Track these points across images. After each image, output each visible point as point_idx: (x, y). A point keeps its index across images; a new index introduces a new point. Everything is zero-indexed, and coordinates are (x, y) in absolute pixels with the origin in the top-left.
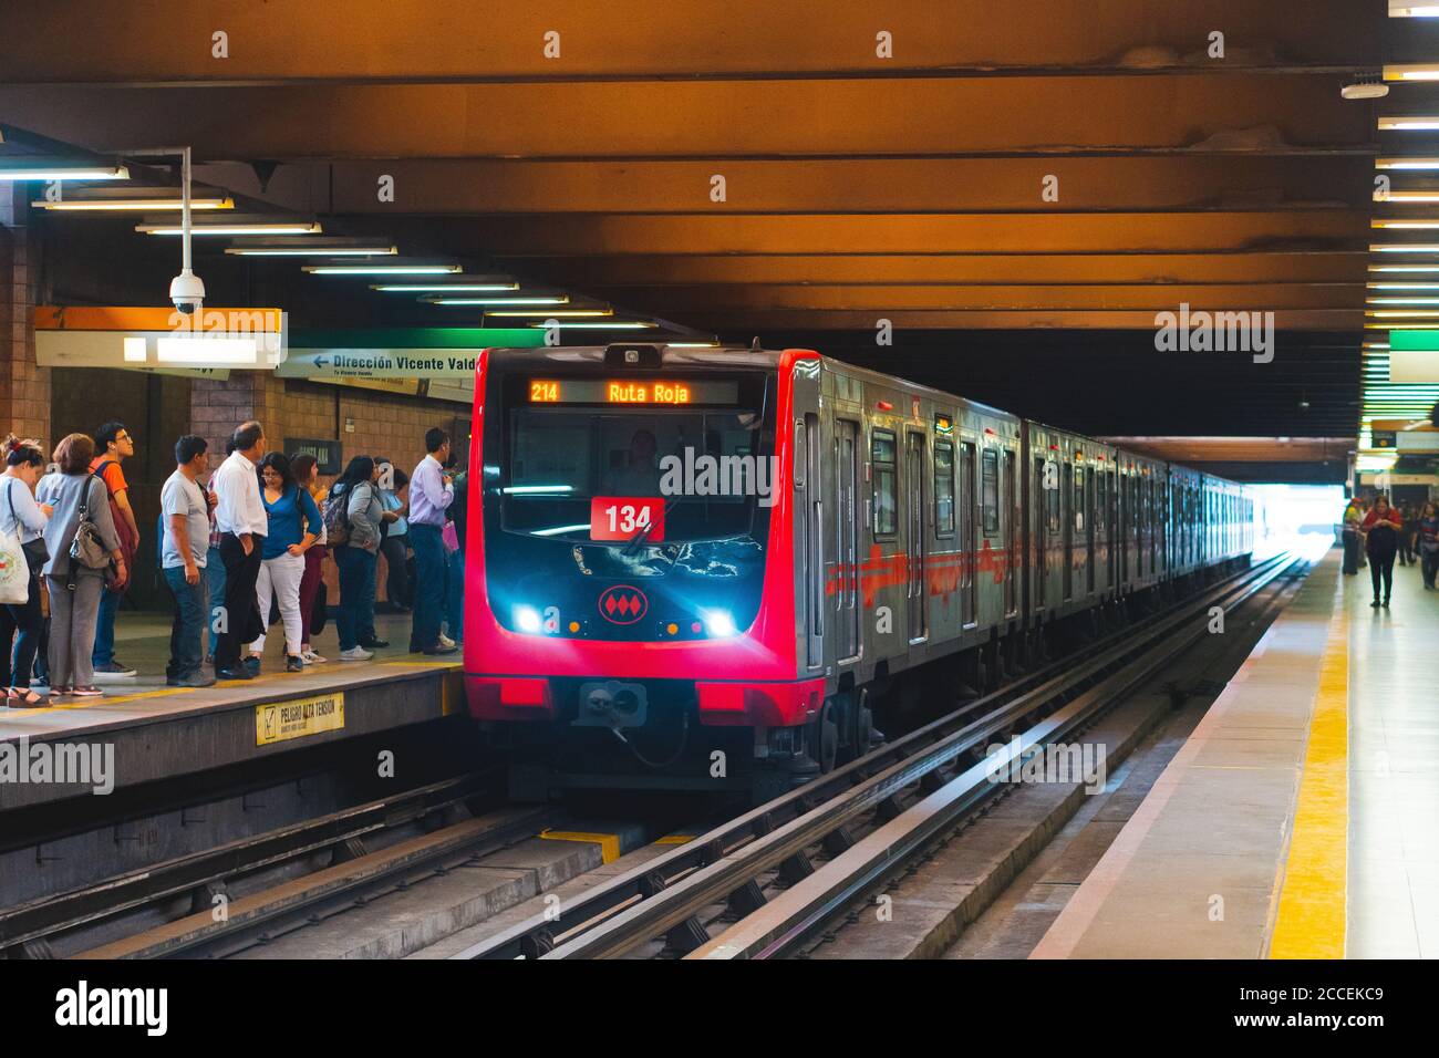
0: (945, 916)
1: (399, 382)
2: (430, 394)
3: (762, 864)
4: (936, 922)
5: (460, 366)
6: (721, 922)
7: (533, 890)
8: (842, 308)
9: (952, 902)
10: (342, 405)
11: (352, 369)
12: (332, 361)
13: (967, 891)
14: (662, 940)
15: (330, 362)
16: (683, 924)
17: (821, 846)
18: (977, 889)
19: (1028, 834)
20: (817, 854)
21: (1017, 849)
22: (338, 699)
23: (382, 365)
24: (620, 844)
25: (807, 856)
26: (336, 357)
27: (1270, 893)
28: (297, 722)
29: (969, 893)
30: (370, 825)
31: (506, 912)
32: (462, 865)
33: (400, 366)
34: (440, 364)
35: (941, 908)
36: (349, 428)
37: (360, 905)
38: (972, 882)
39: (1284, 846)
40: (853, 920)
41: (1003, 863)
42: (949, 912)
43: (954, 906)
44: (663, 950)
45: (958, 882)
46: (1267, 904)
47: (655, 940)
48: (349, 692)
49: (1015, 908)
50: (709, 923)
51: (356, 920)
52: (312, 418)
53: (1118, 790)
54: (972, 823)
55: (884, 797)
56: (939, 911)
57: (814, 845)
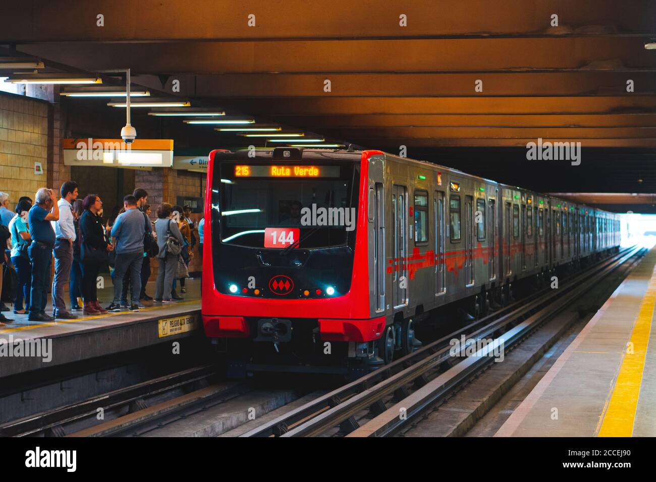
0: (467, 416)
3: (385, 392)
4: (463, 419)
6: (367, 418)
9: (472, 409)
10: (203, 181)
12: (197, 162)
13: (479, 404)
14: (339, 427)
16: (348, 420)
17: (414, 383)
18: (483, 403)
19: (509, 377)
20: (411, 387)
21: (504, 384)
22: (196, 317)
25: (407, 388)
26: (199, 160)
28: (178, 327)
29: (480, 405)
31: (271, 413)
35: (466, 412)
38: (481, 400)
39: (611, 392)
40: (425, 418)
41: (496, 391)
42: (469, 414)
43: (472, 411)
44: (338, 432)
45: (475, 400)
47: (335, 427)
49: (500, 412)
50: (360, 419)
51: (202, 417)
52: (190, 187)
53: (551, 357)
54: (483, 372)
55: (444, 360)
56: (466, 414)
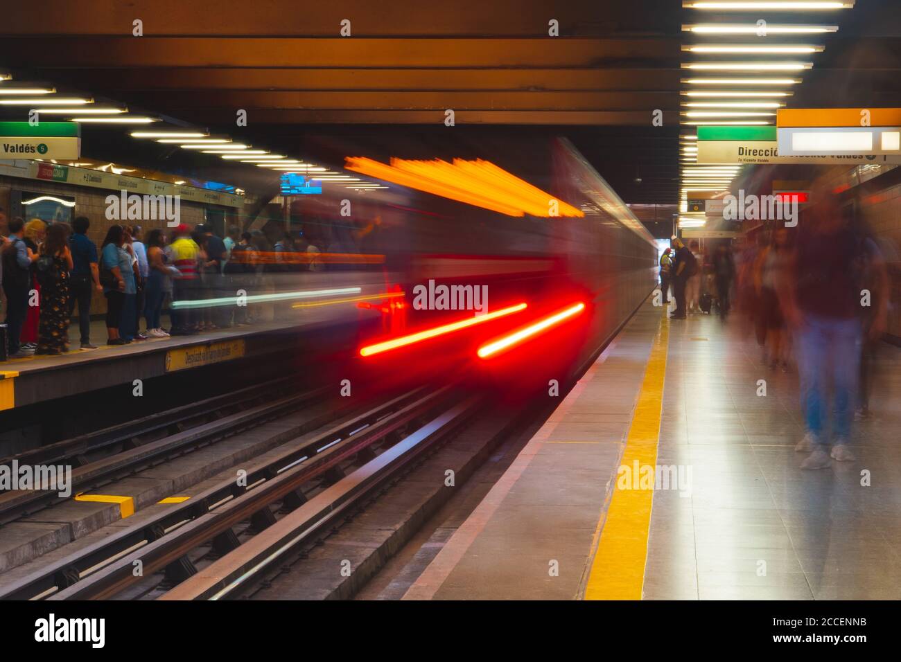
0: (371, 552)
3: (238, 516)
4: (365, 557)
5: (13, 149)
6: (207, 560)
7: (68, 538)
8: (300, 107)
9: (377, 542)
13: (388, 534)
14: (163, 573)
16: (177, 561)
17: (281, 503)
18: (396, 532)
19: (434, 492)
20: (280, 509)
24: (134, 504)
25: (272, 511)
27: (594, 532)
29: (390, 535)
31: (47, 554)
32: (15, 521)
35: (369, 547)
38: (393, 528)
39: (608, 498)
40: (304, 556)
41: (416, 513)
42: (374, 550)
43: (378, 545)
45: (382, 528)
46: (591, 541)
47: (156, 573)
49: (423, 547)
50: (198, 561)
53: (500, 460)
54: (394, 485)
55: (330, 466)
56: (368, 549)
57: (276, 502)
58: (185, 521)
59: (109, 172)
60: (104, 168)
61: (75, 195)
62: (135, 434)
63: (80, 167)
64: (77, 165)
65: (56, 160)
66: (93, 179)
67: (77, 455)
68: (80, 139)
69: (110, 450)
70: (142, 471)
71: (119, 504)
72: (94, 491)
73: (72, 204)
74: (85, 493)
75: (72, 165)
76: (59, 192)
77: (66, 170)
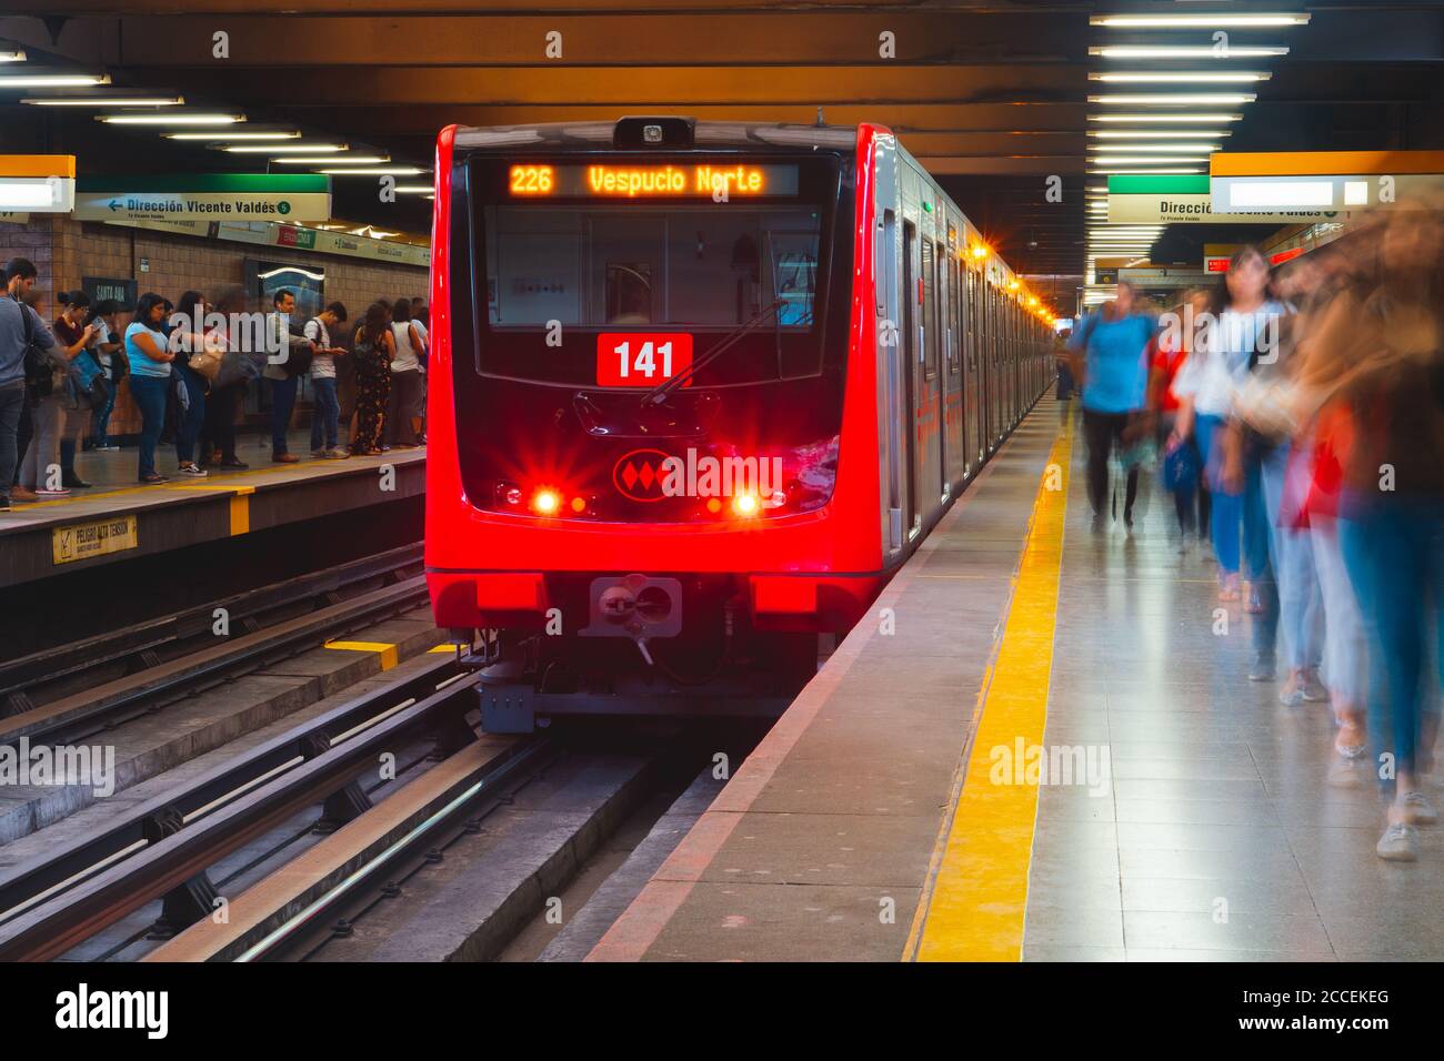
1: (191, 224)
2: (221, 236)
5: (247, 209)
7: (316, 696)
10: (136, 246)
11: (146, 213)
12: (126, 205)
14: (434, 741)
15: (123, 207)
22: (131, 523)
23: (173, 208)
24: (398, 653)
26: (130, 201)
27: (979, 691)
28: (93, 542)
30: (163, 638)
31: (290, 716)
32: (251, 674)
33: (191, 210)
34: (228, 208)
36: (144, 268)
37: (154, 712)
39: (996, 647)
44: (435, 750)
46: (974, 702)
48: (142, 514)
51: (150, 725)
52: (107, 259)
58: (462, 675)
59: (366, 236)
60: (360, 232)
61: (323, 265)
62: (400, 565)
63: (329, 231)
64: (326, 228)
65: (301, 222)
66: (347, 246)
67: (328, 592)
68: (331, 196)
69: (366, 585)
70: (405, 613)
71: (379, 654)
72: (349, 636)
73: (320, 277)
74: (336, 640)
75: (320, 227)
76: (304, 262)
77: (313, 234)
